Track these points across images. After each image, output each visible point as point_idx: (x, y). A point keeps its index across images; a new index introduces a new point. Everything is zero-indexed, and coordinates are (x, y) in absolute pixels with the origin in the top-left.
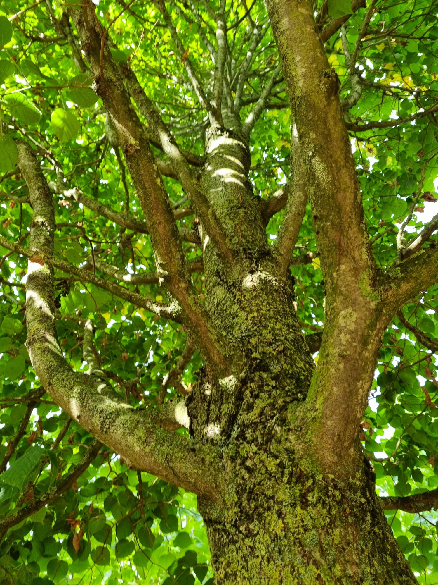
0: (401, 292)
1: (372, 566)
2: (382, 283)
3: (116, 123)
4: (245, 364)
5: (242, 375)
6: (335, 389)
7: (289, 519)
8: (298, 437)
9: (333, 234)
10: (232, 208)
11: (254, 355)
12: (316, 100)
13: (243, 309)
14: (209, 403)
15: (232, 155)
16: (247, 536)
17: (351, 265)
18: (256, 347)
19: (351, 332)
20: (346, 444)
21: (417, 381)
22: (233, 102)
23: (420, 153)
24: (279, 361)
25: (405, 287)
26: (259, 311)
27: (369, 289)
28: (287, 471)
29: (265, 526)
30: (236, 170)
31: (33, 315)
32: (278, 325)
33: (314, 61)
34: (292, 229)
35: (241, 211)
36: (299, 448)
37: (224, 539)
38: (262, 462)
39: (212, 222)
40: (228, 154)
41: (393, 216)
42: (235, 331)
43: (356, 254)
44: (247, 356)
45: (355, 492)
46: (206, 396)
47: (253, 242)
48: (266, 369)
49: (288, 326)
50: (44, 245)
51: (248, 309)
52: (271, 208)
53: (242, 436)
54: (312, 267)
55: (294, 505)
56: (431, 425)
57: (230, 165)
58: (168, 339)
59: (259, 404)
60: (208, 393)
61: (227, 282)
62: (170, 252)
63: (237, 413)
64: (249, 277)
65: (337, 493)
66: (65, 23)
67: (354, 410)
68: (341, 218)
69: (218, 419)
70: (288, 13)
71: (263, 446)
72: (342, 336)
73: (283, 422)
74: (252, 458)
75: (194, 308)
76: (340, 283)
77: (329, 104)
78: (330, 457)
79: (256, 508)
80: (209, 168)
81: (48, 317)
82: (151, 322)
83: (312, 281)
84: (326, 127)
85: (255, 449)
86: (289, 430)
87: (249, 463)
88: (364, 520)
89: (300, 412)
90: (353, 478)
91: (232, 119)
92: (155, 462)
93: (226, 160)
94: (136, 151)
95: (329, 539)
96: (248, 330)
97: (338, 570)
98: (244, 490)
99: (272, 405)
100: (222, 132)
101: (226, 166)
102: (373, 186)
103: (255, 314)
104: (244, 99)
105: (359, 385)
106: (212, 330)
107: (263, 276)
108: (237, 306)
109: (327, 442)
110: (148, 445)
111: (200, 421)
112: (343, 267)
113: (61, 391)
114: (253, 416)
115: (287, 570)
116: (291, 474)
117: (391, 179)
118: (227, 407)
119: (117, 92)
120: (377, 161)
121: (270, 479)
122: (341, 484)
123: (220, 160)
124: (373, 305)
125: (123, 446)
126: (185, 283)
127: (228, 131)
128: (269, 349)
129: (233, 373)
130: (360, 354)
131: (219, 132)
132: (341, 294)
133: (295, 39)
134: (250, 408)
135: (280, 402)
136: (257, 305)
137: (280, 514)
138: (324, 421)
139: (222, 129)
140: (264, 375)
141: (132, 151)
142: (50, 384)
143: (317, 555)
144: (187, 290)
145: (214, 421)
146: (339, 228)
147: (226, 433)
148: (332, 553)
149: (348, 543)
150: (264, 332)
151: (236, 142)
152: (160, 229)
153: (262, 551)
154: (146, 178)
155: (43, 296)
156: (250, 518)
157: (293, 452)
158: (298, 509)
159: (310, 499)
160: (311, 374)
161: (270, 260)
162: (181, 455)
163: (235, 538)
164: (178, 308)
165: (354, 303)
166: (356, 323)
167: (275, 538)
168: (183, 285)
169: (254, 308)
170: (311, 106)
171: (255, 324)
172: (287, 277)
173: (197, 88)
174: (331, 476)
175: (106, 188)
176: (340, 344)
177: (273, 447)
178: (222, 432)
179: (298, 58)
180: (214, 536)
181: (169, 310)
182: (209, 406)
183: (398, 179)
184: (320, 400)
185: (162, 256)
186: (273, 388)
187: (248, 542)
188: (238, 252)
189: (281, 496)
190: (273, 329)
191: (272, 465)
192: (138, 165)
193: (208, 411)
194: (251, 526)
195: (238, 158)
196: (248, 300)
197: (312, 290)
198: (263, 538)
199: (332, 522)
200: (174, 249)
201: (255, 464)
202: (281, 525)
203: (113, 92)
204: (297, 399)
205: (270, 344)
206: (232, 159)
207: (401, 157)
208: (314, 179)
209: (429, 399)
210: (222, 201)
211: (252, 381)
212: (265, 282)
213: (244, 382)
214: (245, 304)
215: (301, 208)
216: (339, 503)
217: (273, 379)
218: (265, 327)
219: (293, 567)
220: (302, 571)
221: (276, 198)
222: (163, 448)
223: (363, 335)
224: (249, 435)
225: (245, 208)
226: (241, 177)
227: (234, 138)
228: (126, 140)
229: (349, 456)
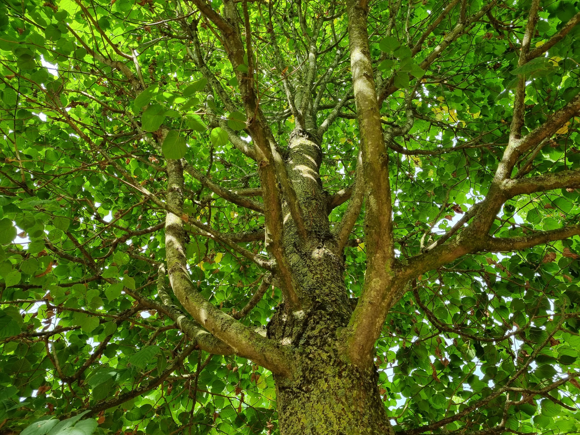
0: (406, 273)
1: (370, 411)
2: (397, 267)
3: (257, 147)
4: (311, 305)
5: (309, 311)
6: (364, 320)
7: (331, 383)
8: (341, 344)
9: (375, 236)
10: (307, 198)
11: (317, 300)
12: (376, 167)
13: (311, 271)
14: (285, 326)
15: (309, 155)
16: (306, 392)
17: (382, 255)
18: (319, 296)
19: (377, 291)
20: (366, 352)
21: (428, 358)
22: (312, 105)
23: (454, 174)
24: (332, 306)
25: (409, 271)
26: (321, 274)
27: (390, 269)
28: (332, 360)
29: (317, 387)
30: (311, 168)
31: (173, 253)
32: (333, 285)
33: (377, 147)
34: (349, 223)
35: (314, 202)
36: (340, 349)
37: (291, 397)
38: (319, 354)
39: (297, 209)
40: (306, 154)
41: (428, 218)
42: (304, 285)
43: (386, 249)
44: (313, 300)
45: (367, 376)
46: (283, 321)
47: (320, 226)
48: (324, 309)
49: (339, 287)
50: (178, 205)
51: (314, 272)
52: (334, 202)
53: (307, 343)
54: (356, 250)
55: (334, 377)
56: (435, 396)
57: (307, 163)
58: (222, 291)
59: (319, 327)
60: (284, 320)
61: (301, 252)
62: (276, 228)
63: (303, 333)
64: (317, 250)
65: (358, 374)
66: (193, 28)
67: (373, 334)
68: (380, 229)
69: (290, 335)
70: (368, 117)
71: (320, 347)
72: (372, 292)
73: (333, 336)
74: (313, 353)
75: (285, 265)
76: (375, 264)
77: (382, 170)
78: (356, 356)
79: (313, 377)
80: (291, 162)
81: (182, 256)
82: (209, 275)
83: (354, 261)
84: (379, 182)
85: (315, 348)
86: (336, 340)
87: (311, 356)
88: (369, 391)
89: (343, 331)
90: (367, 369)
91: (310, 120)
92: (255, 351)
93: (305, 158)
94: (267, 166)
95: (351, 394)
96: (313, 285)
97: (353, 408)
98: (306, 369)
99: (327, 328)
100: (304, 134)
101: (304, 164)
102: (415, 191)
103: (319, 276)
104: (321, 104)
105: (377, 320)
106: (294, 281)
107: (326, 252)
108: (306, 269)
109: (356, 348)
110: (251, 340)
111: (277, 337)
112: (378, 255)
113: (195, 304)
114: (316, 332)
115: (327, 406)
116: (335, 361)
117: (429, 188)
118: (296, 329)
119: (261, 129)
120: (422, 171)
121: (323, 363)
122: (360, 370)
123: (300, 157)
124: (391, 278)
125: (235, 340)
126: (282, 248)
127: (308, 134)
128: (326, 298)
129: (303, 309)
130: (380, 304)
131: (301, 134)
132: (375, 269)
133: (370, 132)
134: (313, 329)
135: (332, 326)
136: (321, 270)
137: (326, 380)
138: (356, 337)
139: (304, 132)
140: (323, 312)
141: (264, 165)
142: (187, 298)
143: (344, 400)
144: (282, 253)
145: (288, 336)
146: (379, 234)
147: (296, 344)
148: (351, 401)
149: (360, 398)
150: (324, 288)
151: (313, 144)
152: (273, 214)
153: (314, 398)
154: (270, 182)
155: (179, 241)
156: (309, 382)
157: (337, 351)
158: (337, 378)
159: (343, 374)
160: (350, 317)
161: (332, 242)
162: (270, 348)
163: (298, 395)
164: (275, 263)
165: (381, 276)
166: (380, 286)
167: (323, 392)
168: (280, 250)
169: (319, 272)
170: (373, 170)
171: (317, 282)
172: (342, 255)
173: (290, 98)
174: (356, 366)
175: (189, 151)
176: (371, 296)
177: (326, 348)
178: (292, 343)
179: (370, 143)
180: (284, 396)
181: (268, 263)
182: (285, 328)
183: (435, 191)
184: (356, 325)
185: (271, 230)
186: (328, 319)
187: (306, 395)
188: (311, 232)
189: (328, 372)
190: (329, 287)
191: (324, 356)
192: (267, 174)
193: (284, 330)
194: (309, 387)
195: (313, 158)
196: (314, 266)
197: (353, 269)
198: (316, 392)
199: (353, 387)
200: (278, 227)
201: (315, 356)
202: (326, 385)
203: (258, 129)
204: (342, 326)
205: (327, 295)
206: (310, 158)
207: (440, 172)
208: (369, 206)
209: (435, 374)
210: (300, 191)
211: (315, 314)
212: (326, 256)
213: (309, 315)
214: (312, 268)
215: (357, 210)
216: (358, 379)
217: (328, 315)
218: (325, 285)
219: (330, 405)
220: (335, 406)
221: (339, 195)
222: (260, 344)
223: (383, 294)
224: (312, 342)
225: (317, 200)
226: (315, 175)
227: (312, 140)
228: (262, 158)
229: (366, 358)
